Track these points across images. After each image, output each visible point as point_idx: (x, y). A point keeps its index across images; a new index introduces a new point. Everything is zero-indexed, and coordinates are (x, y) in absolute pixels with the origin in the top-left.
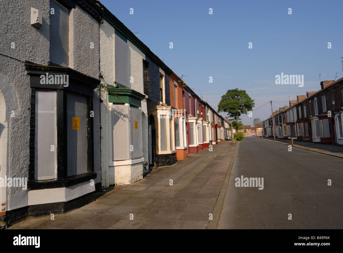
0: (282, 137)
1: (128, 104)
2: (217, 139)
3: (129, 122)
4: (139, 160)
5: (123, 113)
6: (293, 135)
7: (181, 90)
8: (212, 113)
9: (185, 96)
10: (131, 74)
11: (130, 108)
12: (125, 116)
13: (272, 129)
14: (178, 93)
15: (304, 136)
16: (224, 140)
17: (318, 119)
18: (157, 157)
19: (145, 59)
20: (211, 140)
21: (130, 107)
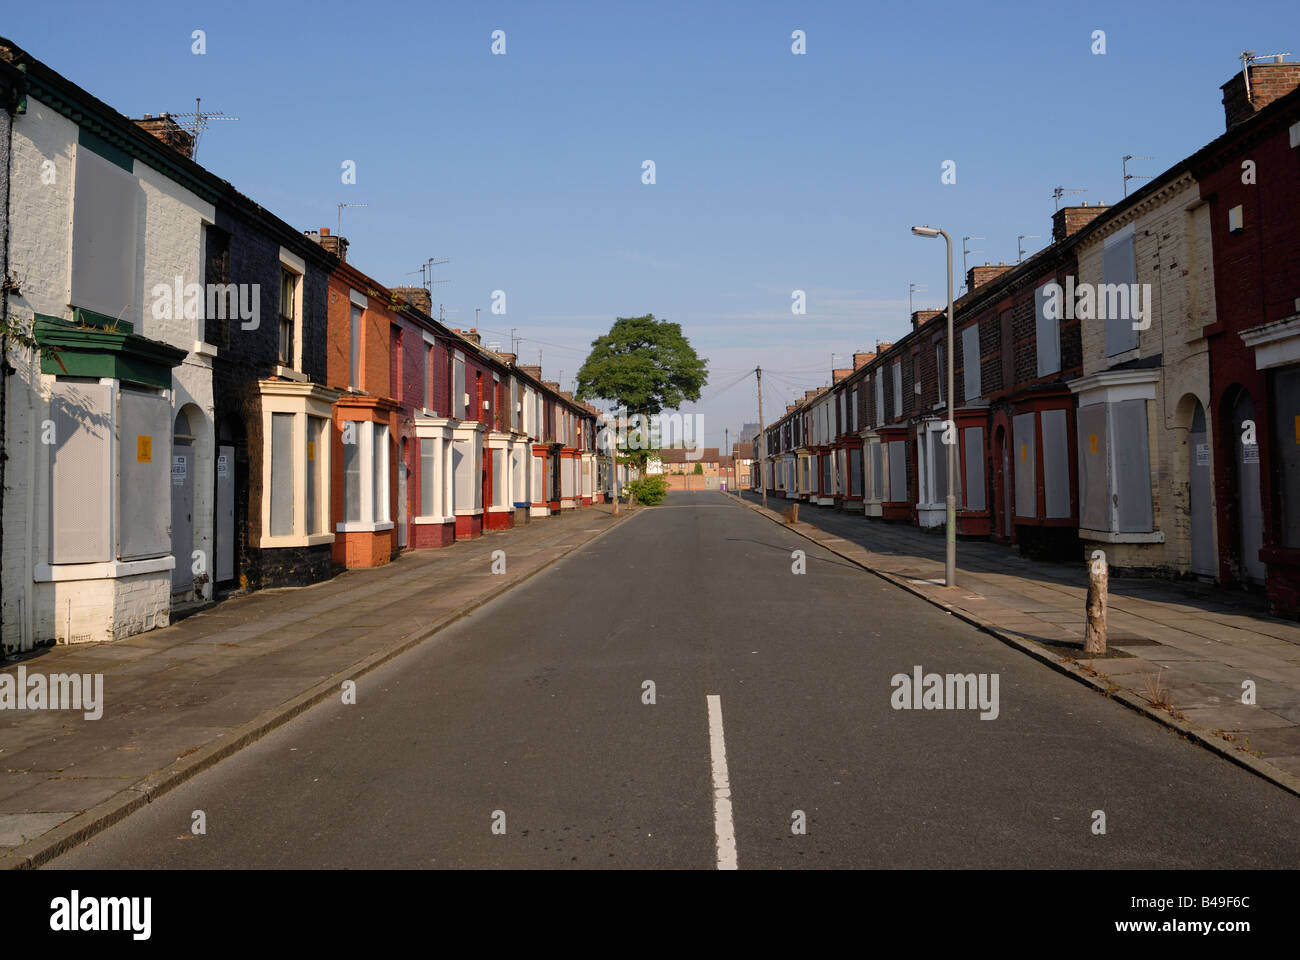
0: (797, 496)
1: (112, 380)
2: (556, 497)
3: (115, 440)
4: (153, 563)
5: (90, 410)
6: (822, 492)
7: (384, 323)
8: (541, 402)
9: (404, 342)
10: (146, 276)
11: (119, 395)
12: (96, 420)
13: (773, 465)
14: (367, 335)
15: (846, 494)
16: (595, 500)
17: (878, 440)
18: (252, 557)
19: (213, 222)
20: (522, 499)
21: (120, 391)
